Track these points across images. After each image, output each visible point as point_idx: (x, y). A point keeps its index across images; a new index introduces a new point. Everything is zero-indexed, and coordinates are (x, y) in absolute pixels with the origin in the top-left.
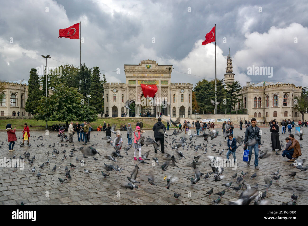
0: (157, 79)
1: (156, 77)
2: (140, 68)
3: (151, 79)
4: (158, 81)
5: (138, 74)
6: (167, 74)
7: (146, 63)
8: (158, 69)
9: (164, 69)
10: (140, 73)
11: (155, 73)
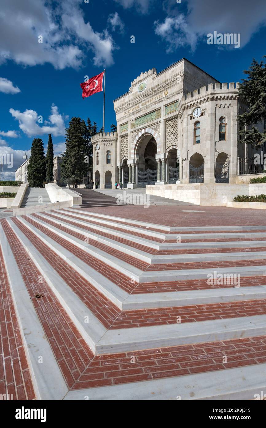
0: (157, 106)
1: (156, 103)
2: (131, 98)
3: (148, 110)
4: (159, 109)
5: (130, 109)
6: (174, 85)
7: (139, 82)
8: (157, 84)
9: (167, 79)
10: (132, 106)
11: (154, 95)
